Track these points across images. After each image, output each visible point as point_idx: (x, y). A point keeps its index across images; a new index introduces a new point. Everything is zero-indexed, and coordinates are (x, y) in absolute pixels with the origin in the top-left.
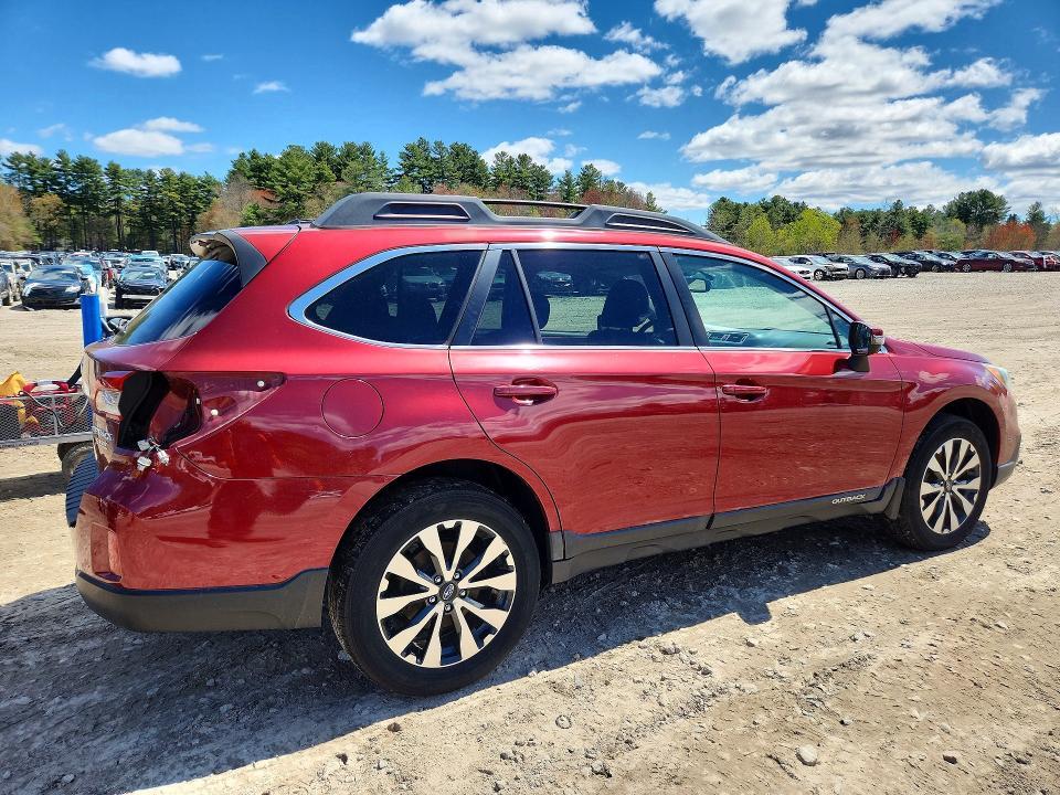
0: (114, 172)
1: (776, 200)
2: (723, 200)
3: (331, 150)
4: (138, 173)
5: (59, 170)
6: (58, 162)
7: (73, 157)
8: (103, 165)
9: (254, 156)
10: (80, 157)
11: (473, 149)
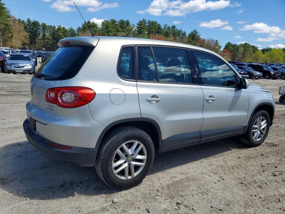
0: (44, 26)
1: (246, 44)
2: (229, 43)
3: (115, 22)
4: (51, 26)
5: (28, 24)
6: (27, 22)
7: (32, 20)
8: (41, 23)
9: (89, 22)
10: (34, 21)
11: (158, 23)
